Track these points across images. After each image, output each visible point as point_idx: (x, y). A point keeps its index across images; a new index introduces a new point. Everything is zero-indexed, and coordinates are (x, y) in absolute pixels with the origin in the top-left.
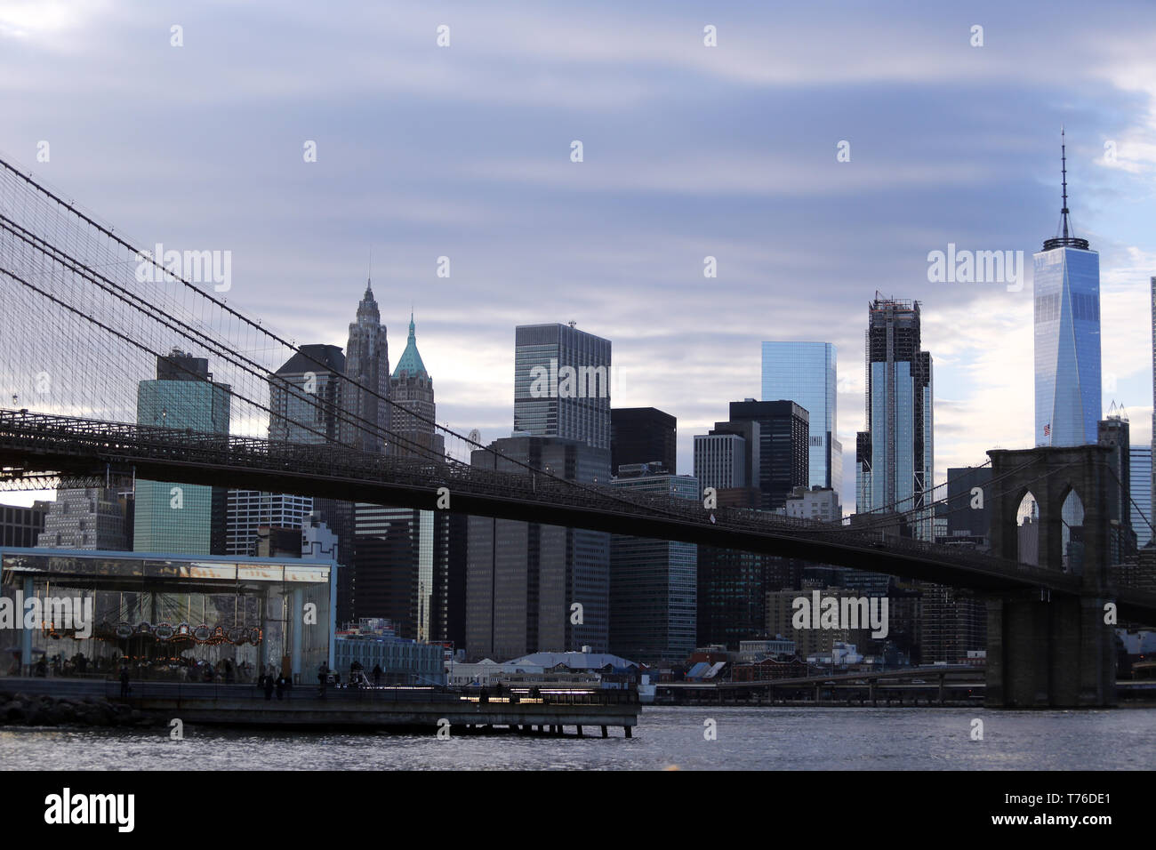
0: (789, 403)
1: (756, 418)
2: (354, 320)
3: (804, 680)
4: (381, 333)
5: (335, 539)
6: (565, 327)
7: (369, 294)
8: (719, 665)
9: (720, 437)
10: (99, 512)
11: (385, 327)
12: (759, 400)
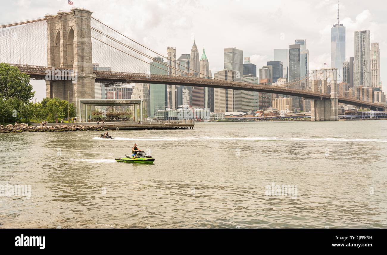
0: (279, 62)
1: (272, 65)
2: (192, 49)
3: (278, 116)
4: (197, 51)
5: (189, 91)
6: (233, 48)
7: (195, 44)
8: (262, 113)
9: (264, 69)
10: (143, 88)
11: (198, 50)
12: (273, 61)
